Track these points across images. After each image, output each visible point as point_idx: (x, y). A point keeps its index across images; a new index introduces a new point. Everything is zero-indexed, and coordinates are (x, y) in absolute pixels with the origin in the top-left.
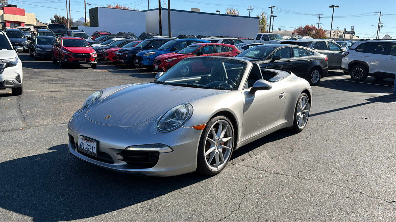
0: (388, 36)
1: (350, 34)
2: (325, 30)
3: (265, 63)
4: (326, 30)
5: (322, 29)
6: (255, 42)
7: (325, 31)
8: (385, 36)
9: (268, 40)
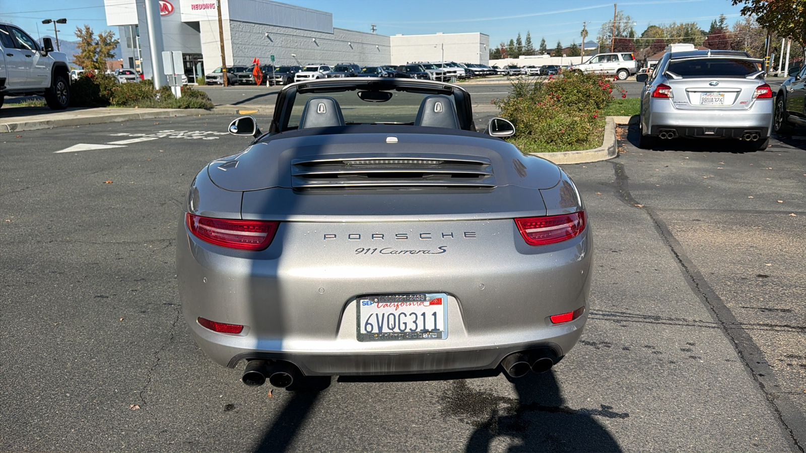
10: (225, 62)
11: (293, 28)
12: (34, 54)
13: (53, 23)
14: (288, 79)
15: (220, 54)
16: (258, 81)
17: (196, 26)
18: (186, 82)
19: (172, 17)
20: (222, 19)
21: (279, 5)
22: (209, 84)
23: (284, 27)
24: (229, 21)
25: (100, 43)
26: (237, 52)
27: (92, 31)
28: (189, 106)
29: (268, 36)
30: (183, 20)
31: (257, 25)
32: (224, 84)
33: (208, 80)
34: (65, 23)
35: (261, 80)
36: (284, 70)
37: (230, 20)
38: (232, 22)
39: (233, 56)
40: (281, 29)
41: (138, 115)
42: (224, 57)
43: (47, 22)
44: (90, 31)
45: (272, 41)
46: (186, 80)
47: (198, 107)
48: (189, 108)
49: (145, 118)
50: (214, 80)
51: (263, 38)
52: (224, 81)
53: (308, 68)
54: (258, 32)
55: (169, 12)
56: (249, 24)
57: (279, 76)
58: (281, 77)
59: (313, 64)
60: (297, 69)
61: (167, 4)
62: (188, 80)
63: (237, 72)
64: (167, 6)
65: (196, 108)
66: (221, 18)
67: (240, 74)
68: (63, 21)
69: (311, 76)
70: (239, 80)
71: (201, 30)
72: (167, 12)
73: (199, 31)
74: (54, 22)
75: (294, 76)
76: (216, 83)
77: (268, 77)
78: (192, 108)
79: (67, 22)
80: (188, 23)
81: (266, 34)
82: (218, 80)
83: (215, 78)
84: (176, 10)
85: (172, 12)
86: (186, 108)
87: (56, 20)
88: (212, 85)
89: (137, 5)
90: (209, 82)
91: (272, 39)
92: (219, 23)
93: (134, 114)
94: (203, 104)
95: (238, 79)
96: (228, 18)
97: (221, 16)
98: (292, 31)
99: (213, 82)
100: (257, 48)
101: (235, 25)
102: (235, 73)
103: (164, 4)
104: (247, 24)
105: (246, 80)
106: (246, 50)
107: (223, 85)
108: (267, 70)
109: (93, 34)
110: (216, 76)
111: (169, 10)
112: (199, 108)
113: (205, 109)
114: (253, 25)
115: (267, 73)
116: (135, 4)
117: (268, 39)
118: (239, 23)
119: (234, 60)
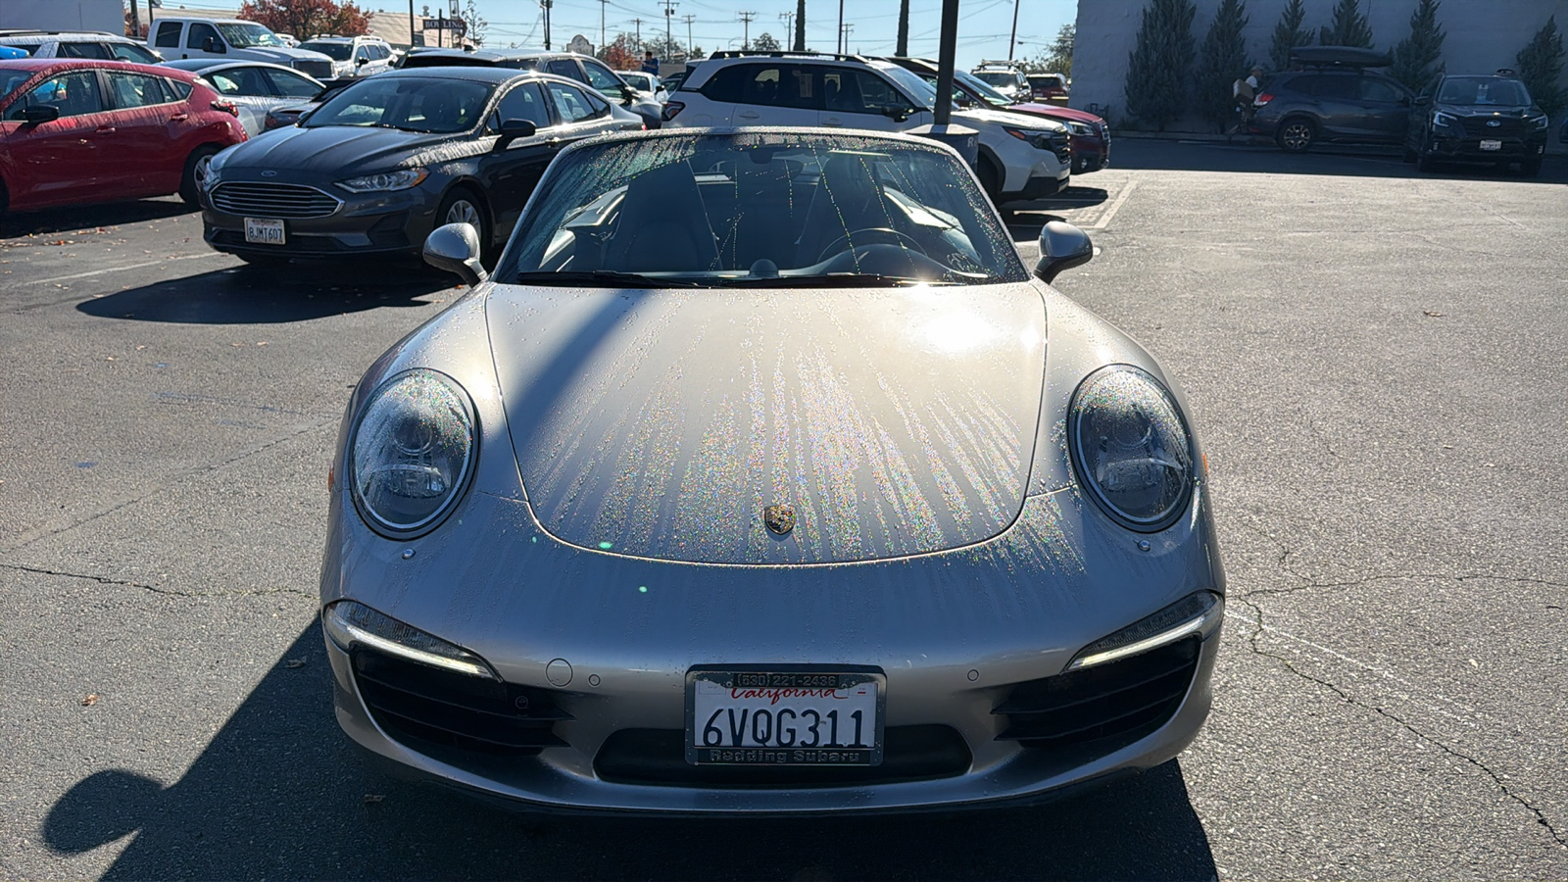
0: (583, 41)
1: (448, 28)
2: (365, 11)
3: (480, 152)
4: (371, 11)
5: (354, 6)
6: (185, 57)
7: (369, 17)
8: (574, 38)
9: (219, 48)
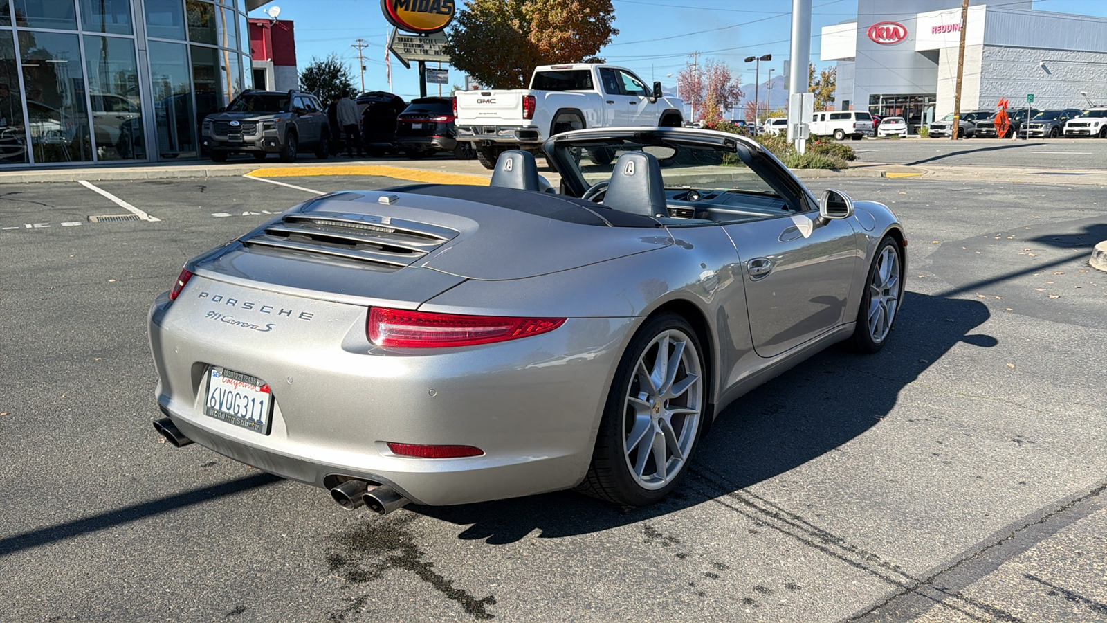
10: (959, 105)
11: (1091, 52)
12: (641, 100)
13: (756, 60)
14: (1053, 129)
15: (954, 93)
16: (1001, 131)
17: (934, 55)
18: (904, 133)
19: (904, 45)
20: (966, 45)
21: (1072, 18)
22: (933, 136)
23: (1074, 51)
24: (982, 46)
25: (821, 83)
26: (987, 90)
27: (814, 68)
28: (809, 165)
29: (1043, 66)
30: (917, 49)
31: (1028, 50)
32: (952, 136)
33: (933, 131)
34: (770, 59)
35: (1005, 131)
36: (1049, 115)
37: (985, 45)
38: (987, 48)
39: (980, 97)
40: (1069, 53)
41: (731, 175)
42: (959, 99)
43: (751, 59)
44: (812, 69)
45: (1049, 73)
46: (906, 130)
47: (822, 166)
48: (809, 168)
49: (738, 179)
50: (940, 131)
51: (1035, 69)
52: (953, 132)
53: (1091, 112)
54: (1028, 60)
55: (900, 39)
56: (1014, 50)
57: (1040, 125)
58: (1041, 126)
59: (1102, 106)
60: (1073, 113)
61: (899, 28)
62: (908, 130)
63: (977, 119)
64: (898, 30)
65: (818, 168)
66: (964, 43)
67: (981, 121)
68: (768, 58)
69: (1092, 125)
70: (977, 131)
71: (940, 61)
72: (897, 39)
73: (938, 64)
74: (758, 59)
75: (1064, 125)
76: (942, 135)
77: (1022, 126)
78: (813, 168)
79: (772, 58)
80: (923, 53)
81: (1041, 63)
82: (947, 131)
83: (942, 127)
84: (909, 37)
85: (905, 38)
86: (805, 167)
87: (759, 57)
88: (938, 137)
89: (858, 33)
90: (933, 133)
91: (1050, 70)
92: (960, 51)
93: (725, 175)
94: (829, 162)
95: (977, 129)
96: (982, 43)
97: (964, 40)
98: (1088, 57)
99: (939, 133)
100: (1021, 84)
101: (992, 51)
102: (974, 121)
103: (894, 28)
104: (1011, 50)
105: (987, 131)
106: (1003, 88)
107: (951, 138)
108: (1023, 117)
109: (815, 71)
110: (944, 125)
111: (899, 36)
112: (822, 168)
113: (830, 169)
114: (1022, 50)
115: (1022, 120)
116: (856, 31)
117: (1042, 70)
118: (998, 48)
119: (980, 102)
